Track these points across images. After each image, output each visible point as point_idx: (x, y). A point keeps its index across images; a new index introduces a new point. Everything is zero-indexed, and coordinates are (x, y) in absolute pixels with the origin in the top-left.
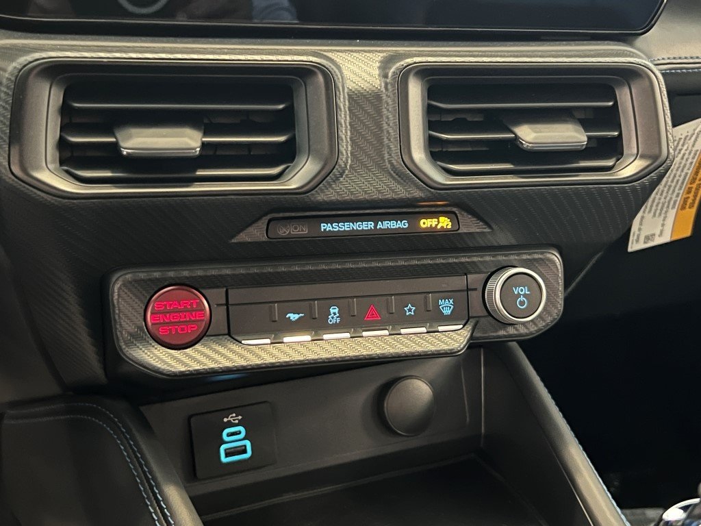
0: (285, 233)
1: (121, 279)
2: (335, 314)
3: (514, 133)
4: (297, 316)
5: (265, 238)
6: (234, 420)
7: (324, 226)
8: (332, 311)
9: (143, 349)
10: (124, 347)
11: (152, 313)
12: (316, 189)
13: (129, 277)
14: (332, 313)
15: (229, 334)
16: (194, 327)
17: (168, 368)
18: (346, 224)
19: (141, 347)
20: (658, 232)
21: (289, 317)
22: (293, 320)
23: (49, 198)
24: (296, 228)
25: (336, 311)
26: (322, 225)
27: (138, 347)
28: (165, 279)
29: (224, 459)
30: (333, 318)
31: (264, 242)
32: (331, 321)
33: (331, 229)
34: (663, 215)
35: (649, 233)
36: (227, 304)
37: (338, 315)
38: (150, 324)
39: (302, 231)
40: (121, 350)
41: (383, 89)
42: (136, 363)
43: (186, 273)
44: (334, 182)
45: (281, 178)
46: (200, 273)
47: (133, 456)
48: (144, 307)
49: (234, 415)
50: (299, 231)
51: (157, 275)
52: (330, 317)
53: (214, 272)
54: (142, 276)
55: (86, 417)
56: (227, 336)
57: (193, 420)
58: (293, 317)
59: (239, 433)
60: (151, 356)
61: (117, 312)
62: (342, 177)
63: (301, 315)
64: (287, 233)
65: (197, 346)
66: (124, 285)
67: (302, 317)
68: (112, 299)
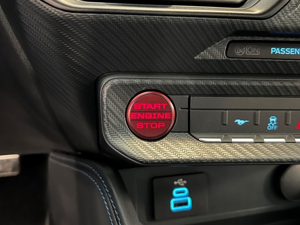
0: (241, 53)
1: (109, 83)
2: (273, 122)
4: (243, 122)
5: (224, 57)
6: (181, 183)
7: (274, 50)
8: (271, 120)
9: (123, 139)
10: (109, 136)
11: (131, 111)
12: (275, 16)
13: (116, 81)
14: (271, 121)
15: (189, 132)
16: (163, 125)
17: (141, 156)
18: (291, 49)
19: (121, 137)
21: (237, 122)
22: (240, 124)
23: (53, 10)
24: (250, 50)
25: (275, 120)
26: (272, 49)
27: (120, 137)
28: (143, 85)
29: (173, 208)
30: (271, 125)
31: (223, 60)
32: (269, 128)
33: (279, 52)
36: (189, 108)
37: (275, 123)
38: (129, 120)
39: (256, 53)
40: (107, 138)
42: (117, 150)
43: (159, 82)
44: (290, 10)
45: (244, 6)
46: (170, 82)
47: (113, 212)
48: (126, 106)
49: (181, 180)
50: (253, 53)
51: (137, 81)
52: (269, 124)
53: (181, 82)
54: (126, 81)
55: (85, 174)
56: (187, 134)
57: (155, 181)
58: (240, 122)
59: (183, 192)
60: (129, 145)
61: (105, 108)
62: (297, 7)
63: (246, 121)
64: (243, 53)
65: (164, 140)
66: (111, 87)
67: (247, 122)
68: (102, 98)
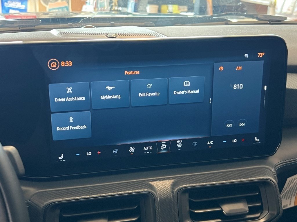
3: (222, 208)
20: (289, 204)
34: (290, 198)
35: (285, 205)
41: (172, 197)
